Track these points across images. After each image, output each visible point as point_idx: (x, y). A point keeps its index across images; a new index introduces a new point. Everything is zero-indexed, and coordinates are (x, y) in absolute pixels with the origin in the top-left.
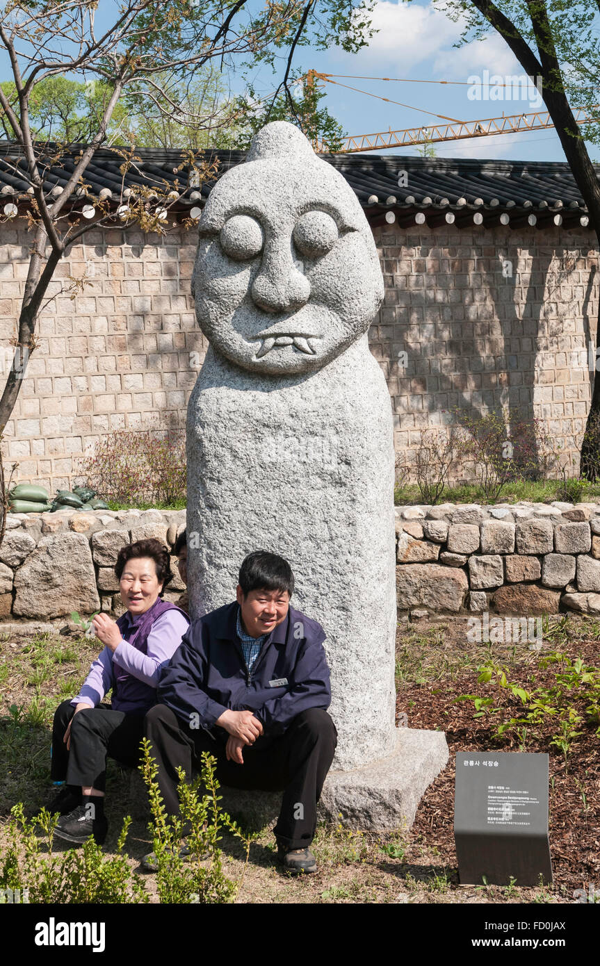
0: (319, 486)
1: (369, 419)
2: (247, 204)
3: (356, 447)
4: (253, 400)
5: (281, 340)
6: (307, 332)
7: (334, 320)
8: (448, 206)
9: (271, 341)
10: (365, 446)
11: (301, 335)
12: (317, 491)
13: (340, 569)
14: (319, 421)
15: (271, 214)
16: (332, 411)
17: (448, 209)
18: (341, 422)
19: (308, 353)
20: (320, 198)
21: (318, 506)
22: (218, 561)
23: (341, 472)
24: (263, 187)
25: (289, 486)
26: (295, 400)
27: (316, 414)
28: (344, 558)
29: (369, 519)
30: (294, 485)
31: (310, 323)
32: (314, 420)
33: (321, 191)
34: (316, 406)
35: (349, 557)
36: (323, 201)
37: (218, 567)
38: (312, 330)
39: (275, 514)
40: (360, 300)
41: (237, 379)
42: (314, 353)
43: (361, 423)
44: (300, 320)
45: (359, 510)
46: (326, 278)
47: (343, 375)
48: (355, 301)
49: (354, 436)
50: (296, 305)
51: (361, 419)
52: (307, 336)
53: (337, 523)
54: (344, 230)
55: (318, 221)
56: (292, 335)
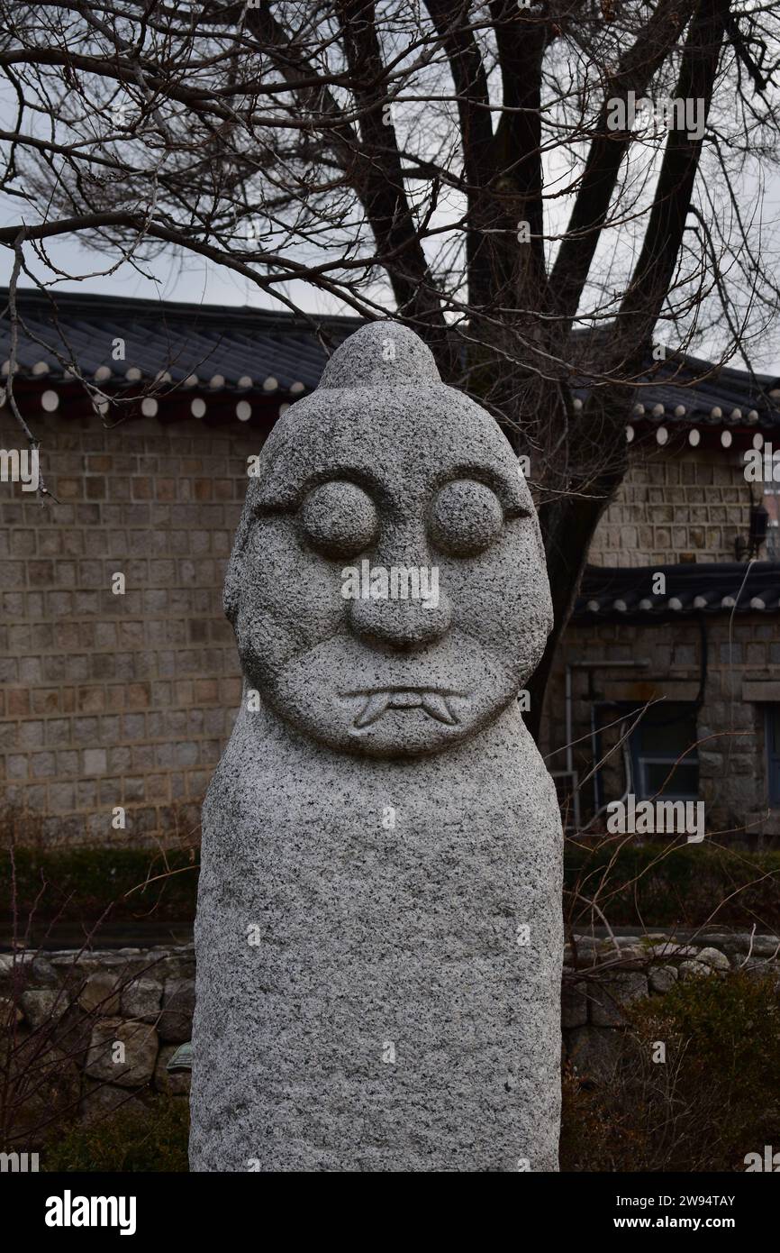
0: (459, 953)
1: (543, 838)
2: (353, 463)
3: (524, 887)
4: (346, 802)
5: (401, 699)
6: (446, 686)
7: (490, 665)
8: (196, 387)
9: (384, 699)
10: (539, 884)
11: (437, 691)
12: (456, 964)
13: (497, 1099)
14: (461, 840)
15: (395, 481)
16: (482, 823)
17: (196, 392)
18: (501, 843)
19: (447, 723)
20: (477, 460)
21: (457, 990)
22: (276, 1088)
23: (498, 929)
24: (377, 436)
25: (409, 953)
26: (420, 803)
27: (457, 827)
28: (501, 1081)
29: (541, 1012)
30: (418, 952)
31: (452, 670)
32: (454, 839)
33: (478, 448)
34: (459, 814)
35: (511, 1080)
36: (482, 463)
37: (278, 1098)
38: (455, 684)
39: (381, 1003)
40: (536, 634)
41: (313, 763)
42: (457, 721)
43: (533, 845)
44: (434, 665)
45: (528, 996)
46: (482, 595)
47: (496, 760)
48: (527, 635)
49: (522, 866)
50: (431, 639)
51: (532, 838)
52: (445, 693)
53: (491, 1019)
54: (514, 514)
55: (476, 497)
56: (419, 691)
